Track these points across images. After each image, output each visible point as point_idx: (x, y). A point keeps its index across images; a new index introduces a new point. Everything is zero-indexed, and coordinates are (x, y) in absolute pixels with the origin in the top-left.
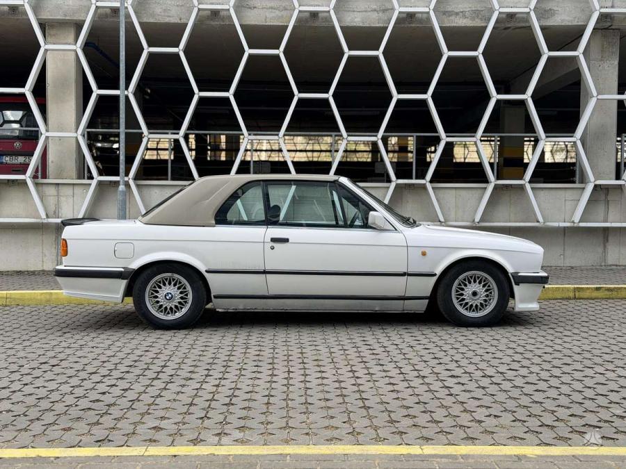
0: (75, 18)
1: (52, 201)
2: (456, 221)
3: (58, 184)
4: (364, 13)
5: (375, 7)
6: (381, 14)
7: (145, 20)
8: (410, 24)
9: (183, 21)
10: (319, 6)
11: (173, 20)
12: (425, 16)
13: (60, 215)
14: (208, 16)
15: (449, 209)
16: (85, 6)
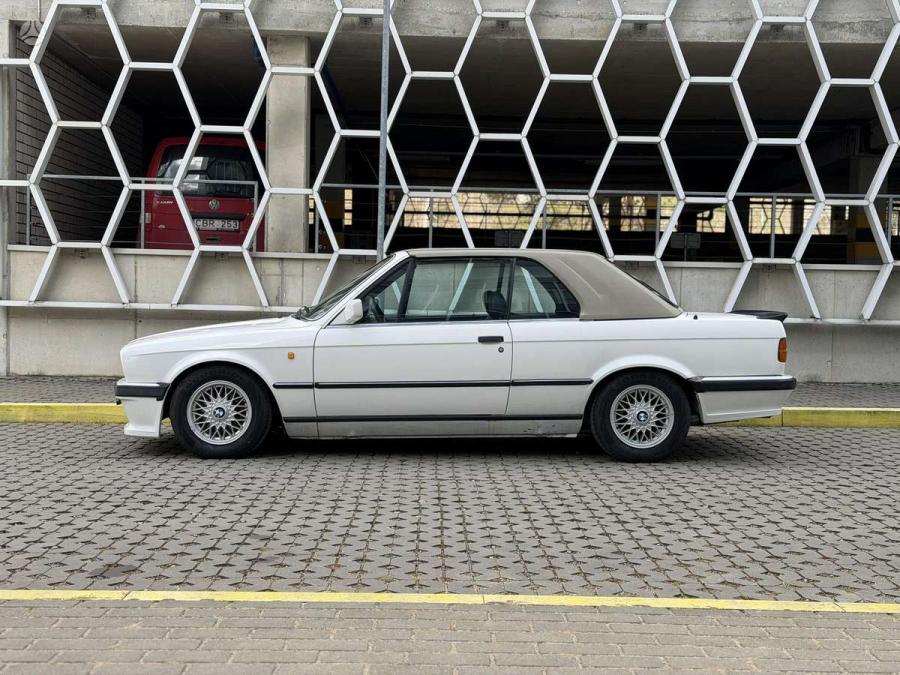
0: (310, 30)
1: (274, 282)
2: (834, 318)
3: (282, 259)
4: (711, 24)
5: (727, 15)
6: (733, 25)
7: (406, 33)
8: (775, 38)
9: (458, 35)
10: (647, 14)
11: (444, 34)
12: (796, 28)
13: (284, 302)
14: (492, 27)
15: (825, 300)
16: (324, 14)
